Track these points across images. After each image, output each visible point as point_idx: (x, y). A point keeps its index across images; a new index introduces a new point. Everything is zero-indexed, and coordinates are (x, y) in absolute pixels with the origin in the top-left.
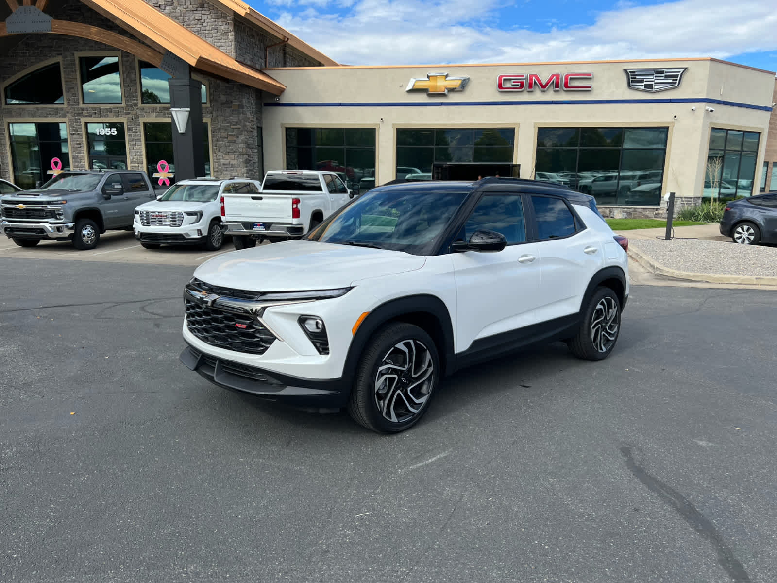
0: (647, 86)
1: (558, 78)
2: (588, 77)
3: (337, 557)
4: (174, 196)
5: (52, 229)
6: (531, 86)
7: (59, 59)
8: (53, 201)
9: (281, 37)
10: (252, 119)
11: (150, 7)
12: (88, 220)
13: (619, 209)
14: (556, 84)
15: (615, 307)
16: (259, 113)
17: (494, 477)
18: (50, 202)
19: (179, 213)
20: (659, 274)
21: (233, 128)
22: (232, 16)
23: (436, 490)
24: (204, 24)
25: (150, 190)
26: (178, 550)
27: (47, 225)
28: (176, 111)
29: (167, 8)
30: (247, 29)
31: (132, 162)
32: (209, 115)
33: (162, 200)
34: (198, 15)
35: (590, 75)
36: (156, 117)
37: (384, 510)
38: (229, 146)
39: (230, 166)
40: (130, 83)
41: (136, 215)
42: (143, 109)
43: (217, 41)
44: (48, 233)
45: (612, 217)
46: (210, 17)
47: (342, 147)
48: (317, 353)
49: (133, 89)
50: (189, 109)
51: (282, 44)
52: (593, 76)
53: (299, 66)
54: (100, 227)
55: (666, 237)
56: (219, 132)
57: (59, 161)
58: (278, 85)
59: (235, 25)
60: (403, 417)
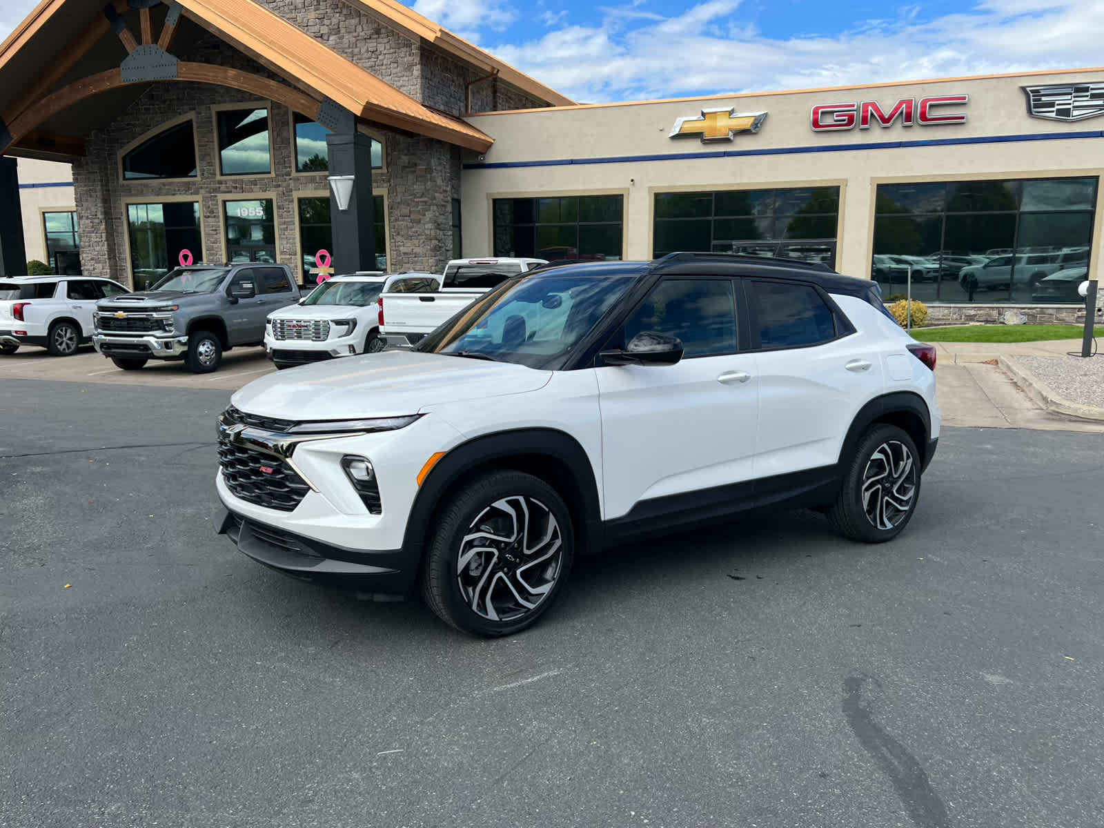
0: (1059, 112)
1: (909, 107)
2: (960, 102)
3: (320, 810)
4: (323, 298)
5: (159, 345)
6: (865, 121)
7: (191, 115)
8: (160, 307)
9: (488, 69)
10: (445, 188)
11: (309, 38)
12: (206, 333)
13: (1015, 310)
14: (906, 116)
15: (908, 457)
16: (456, 179)
17: (617, 711)
18: (157, 308)
19: (324, 322)
20: (1055, 411)
21: (417, 202)
22: (418, 44)
23: (516, 725)
24: (381, 57)
25: (293, 290)
26: (108, 781)
27: (152, 339)
28: (335, 180)
29: (331, 38)
30: (440, 60)
31: (282, 253)
32: (385, 185)
33: (306, 303)
34: (371, 45)
35: (964, 98)
36: (315, 189)
37: (425, 748)
38: (412, 227)
39: (414, 256)
40: (282, 146)
41: (267, 325)
42: (297, 179)
43: (397, 79)
44: (153, 351)
45: (1001, 323)
46: (388, 47)
47: (574, 224)
48: (367, 511)
49: (285, 153)
50: (353, 177)
51: (491, 79)
52: (968, 100)
53: (518, 108)
54: (223, 342)
55: (1082, 353)
56: (398, 207)
57: (190, 255)
58: (483, 137)
59: (422, 56)
60: (508, 615)
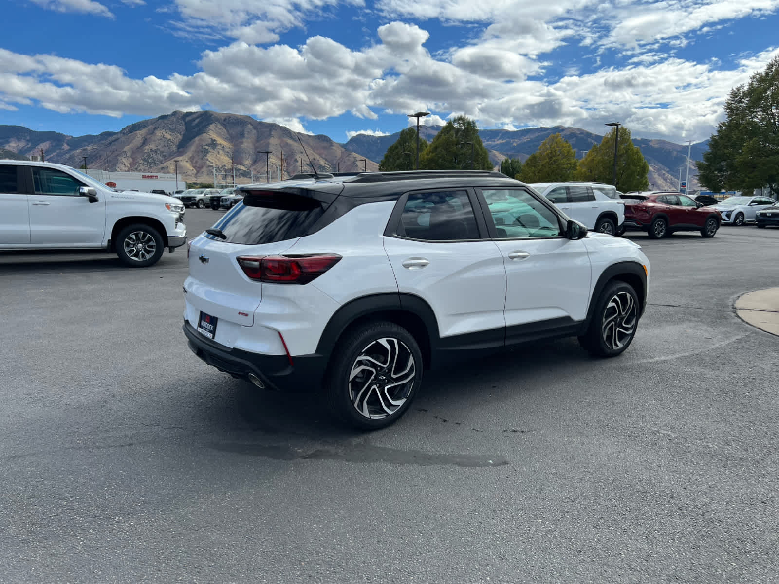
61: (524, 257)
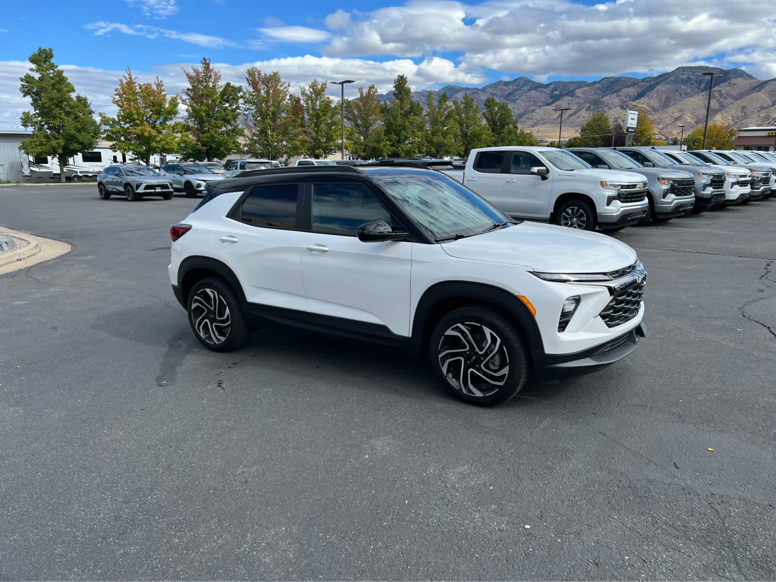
61: (326, 251)
